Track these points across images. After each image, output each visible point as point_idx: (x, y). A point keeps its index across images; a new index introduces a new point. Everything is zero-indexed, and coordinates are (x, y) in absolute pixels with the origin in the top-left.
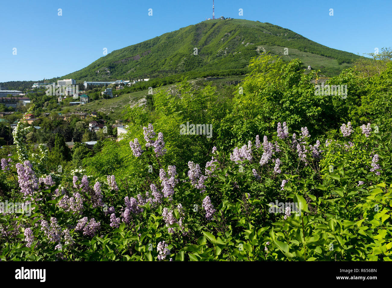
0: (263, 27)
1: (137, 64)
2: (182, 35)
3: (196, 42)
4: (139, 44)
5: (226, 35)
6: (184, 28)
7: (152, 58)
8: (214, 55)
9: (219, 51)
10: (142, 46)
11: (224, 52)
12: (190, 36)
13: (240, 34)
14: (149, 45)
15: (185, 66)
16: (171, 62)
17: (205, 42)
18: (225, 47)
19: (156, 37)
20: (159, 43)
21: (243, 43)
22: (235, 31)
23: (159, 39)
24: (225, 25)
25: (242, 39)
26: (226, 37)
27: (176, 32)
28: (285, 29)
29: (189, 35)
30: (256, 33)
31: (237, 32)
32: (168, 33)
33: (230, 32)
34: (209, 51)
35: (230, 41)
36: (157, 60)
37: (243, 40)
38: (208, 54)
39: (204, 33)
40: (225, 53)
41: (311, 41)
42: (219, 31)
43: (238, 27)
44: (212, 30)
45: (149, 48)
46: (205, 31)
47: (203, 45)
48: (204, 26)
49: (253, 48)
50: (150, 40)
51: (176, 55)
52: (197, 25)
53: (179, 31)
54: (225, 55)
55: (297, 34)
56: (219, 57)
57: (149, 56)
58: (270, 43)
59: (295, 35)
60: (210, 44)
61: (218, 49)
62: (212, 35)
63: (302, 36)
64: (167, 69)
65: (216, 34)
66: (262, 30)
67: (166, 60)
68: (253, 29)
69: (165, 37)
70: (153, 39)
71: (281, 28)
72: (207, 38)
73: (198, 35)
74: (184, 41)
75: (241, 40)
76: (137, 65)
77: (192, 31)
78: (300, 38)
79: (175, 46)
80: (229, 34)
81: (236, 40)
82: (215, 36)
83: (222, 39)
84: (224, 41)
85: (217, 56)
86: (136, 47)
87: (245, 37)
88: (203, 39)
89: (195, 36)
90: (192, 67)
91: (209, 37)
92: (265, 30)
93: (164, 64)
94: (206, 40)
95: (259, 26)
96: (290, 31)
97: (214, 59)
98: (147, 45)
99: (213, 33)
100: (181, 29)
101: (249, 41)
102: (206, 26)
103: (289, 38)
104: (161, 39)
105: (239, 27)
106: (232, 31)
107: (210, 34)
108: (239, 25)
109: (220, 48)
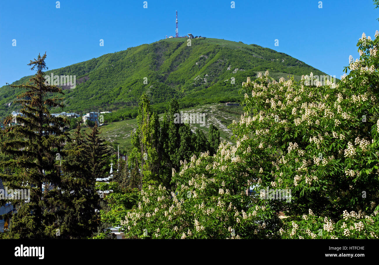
0: (251, 50)
1: (69, 94)
2: (134, 57)
3: (156, 67)
4: (67, 68)
5: (201, 58)
6: (135, 49)
7: (91, 87)
8: (189, 84)
9: (196, 78)
10: (72, 71)
11: (204, 80)
12: (147, 58)
13: (222, 57)
14: (82, 70)
15: (153, 96)
16: (130, 91)
17: (170, 67)
18: (204, 74)
19: (93, 59)
20: (98, 67)
21: (229, 69)
22: (214, 52)
23: (98, 61)
24: (197, 45)
25: (227, 64)
26: (202, 60)
27: (122, 53)
28: (281, 53)
29: (144, 57)
30: (244, 57)
31: (218, 55)
32: (110, 54)
33: (208, 54)
34: (179, 79)
35: (210, 66)
36: (100, 90)
37: (229, 65)
38: (178, 83)
39: (167, 55)
40: (204, 82)
41: (317, 70)
42: (188, 53)
43: (217, 48)
44: (178, 52)
45: (84, 74)
46: (168, 53)
47: (169, 71)
48: (165, 45)
49: (250, 73)
50: (84, 63)
51: (136, 82)
52: (155, 44)
53: (127, 52)
54: (204, 84)
55: (298, 60)
56: (197, 86)
57: (86, 84)
58: (272, 69)
59: (296, 62)
60: (180, 70)
61: (192, 76)
62: (179, 58)
63: (305, 64)
64: (126, 100)
65: (185, 56)
66: (250, 53)
67: (121, 88)
68: (238, 51)
69: (107, 60)
70: (87, 62)
71: (275, 52)
72: (172, 62)
73: (158, 57)
74: (138, 65)
75: (224, 66)
76: (69, 97)
77: (148, 52)
78: (302, 66)
79: (126, 72)
80: (206, 57)
81: (218, 64)
82: (184, 59)
83: (197, 64)
84: (200, 66)
85: (194, 86)
86: (63, 72)
87: (231, 61)
88: (166, 63)
89: (154, 58)
90: (163, 98)
91: (175, 60)
92: (253, 53)
93: (119, 94)
94: (172, 64)
95: (246, 48)
96: (287, 56)
97: (190, 89)
98: (80, 69)
99: (181, 55)
100: (130, 49)
101: (237, 66)
102: (168, 45)
103: (289, 65)
104: (101, 62)
105: (219, 48)
106: (210, 52)
107: (177, 57)
108: (218, 46)
109: (196, 75)
